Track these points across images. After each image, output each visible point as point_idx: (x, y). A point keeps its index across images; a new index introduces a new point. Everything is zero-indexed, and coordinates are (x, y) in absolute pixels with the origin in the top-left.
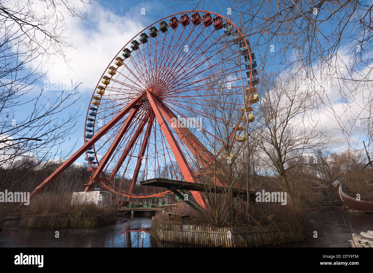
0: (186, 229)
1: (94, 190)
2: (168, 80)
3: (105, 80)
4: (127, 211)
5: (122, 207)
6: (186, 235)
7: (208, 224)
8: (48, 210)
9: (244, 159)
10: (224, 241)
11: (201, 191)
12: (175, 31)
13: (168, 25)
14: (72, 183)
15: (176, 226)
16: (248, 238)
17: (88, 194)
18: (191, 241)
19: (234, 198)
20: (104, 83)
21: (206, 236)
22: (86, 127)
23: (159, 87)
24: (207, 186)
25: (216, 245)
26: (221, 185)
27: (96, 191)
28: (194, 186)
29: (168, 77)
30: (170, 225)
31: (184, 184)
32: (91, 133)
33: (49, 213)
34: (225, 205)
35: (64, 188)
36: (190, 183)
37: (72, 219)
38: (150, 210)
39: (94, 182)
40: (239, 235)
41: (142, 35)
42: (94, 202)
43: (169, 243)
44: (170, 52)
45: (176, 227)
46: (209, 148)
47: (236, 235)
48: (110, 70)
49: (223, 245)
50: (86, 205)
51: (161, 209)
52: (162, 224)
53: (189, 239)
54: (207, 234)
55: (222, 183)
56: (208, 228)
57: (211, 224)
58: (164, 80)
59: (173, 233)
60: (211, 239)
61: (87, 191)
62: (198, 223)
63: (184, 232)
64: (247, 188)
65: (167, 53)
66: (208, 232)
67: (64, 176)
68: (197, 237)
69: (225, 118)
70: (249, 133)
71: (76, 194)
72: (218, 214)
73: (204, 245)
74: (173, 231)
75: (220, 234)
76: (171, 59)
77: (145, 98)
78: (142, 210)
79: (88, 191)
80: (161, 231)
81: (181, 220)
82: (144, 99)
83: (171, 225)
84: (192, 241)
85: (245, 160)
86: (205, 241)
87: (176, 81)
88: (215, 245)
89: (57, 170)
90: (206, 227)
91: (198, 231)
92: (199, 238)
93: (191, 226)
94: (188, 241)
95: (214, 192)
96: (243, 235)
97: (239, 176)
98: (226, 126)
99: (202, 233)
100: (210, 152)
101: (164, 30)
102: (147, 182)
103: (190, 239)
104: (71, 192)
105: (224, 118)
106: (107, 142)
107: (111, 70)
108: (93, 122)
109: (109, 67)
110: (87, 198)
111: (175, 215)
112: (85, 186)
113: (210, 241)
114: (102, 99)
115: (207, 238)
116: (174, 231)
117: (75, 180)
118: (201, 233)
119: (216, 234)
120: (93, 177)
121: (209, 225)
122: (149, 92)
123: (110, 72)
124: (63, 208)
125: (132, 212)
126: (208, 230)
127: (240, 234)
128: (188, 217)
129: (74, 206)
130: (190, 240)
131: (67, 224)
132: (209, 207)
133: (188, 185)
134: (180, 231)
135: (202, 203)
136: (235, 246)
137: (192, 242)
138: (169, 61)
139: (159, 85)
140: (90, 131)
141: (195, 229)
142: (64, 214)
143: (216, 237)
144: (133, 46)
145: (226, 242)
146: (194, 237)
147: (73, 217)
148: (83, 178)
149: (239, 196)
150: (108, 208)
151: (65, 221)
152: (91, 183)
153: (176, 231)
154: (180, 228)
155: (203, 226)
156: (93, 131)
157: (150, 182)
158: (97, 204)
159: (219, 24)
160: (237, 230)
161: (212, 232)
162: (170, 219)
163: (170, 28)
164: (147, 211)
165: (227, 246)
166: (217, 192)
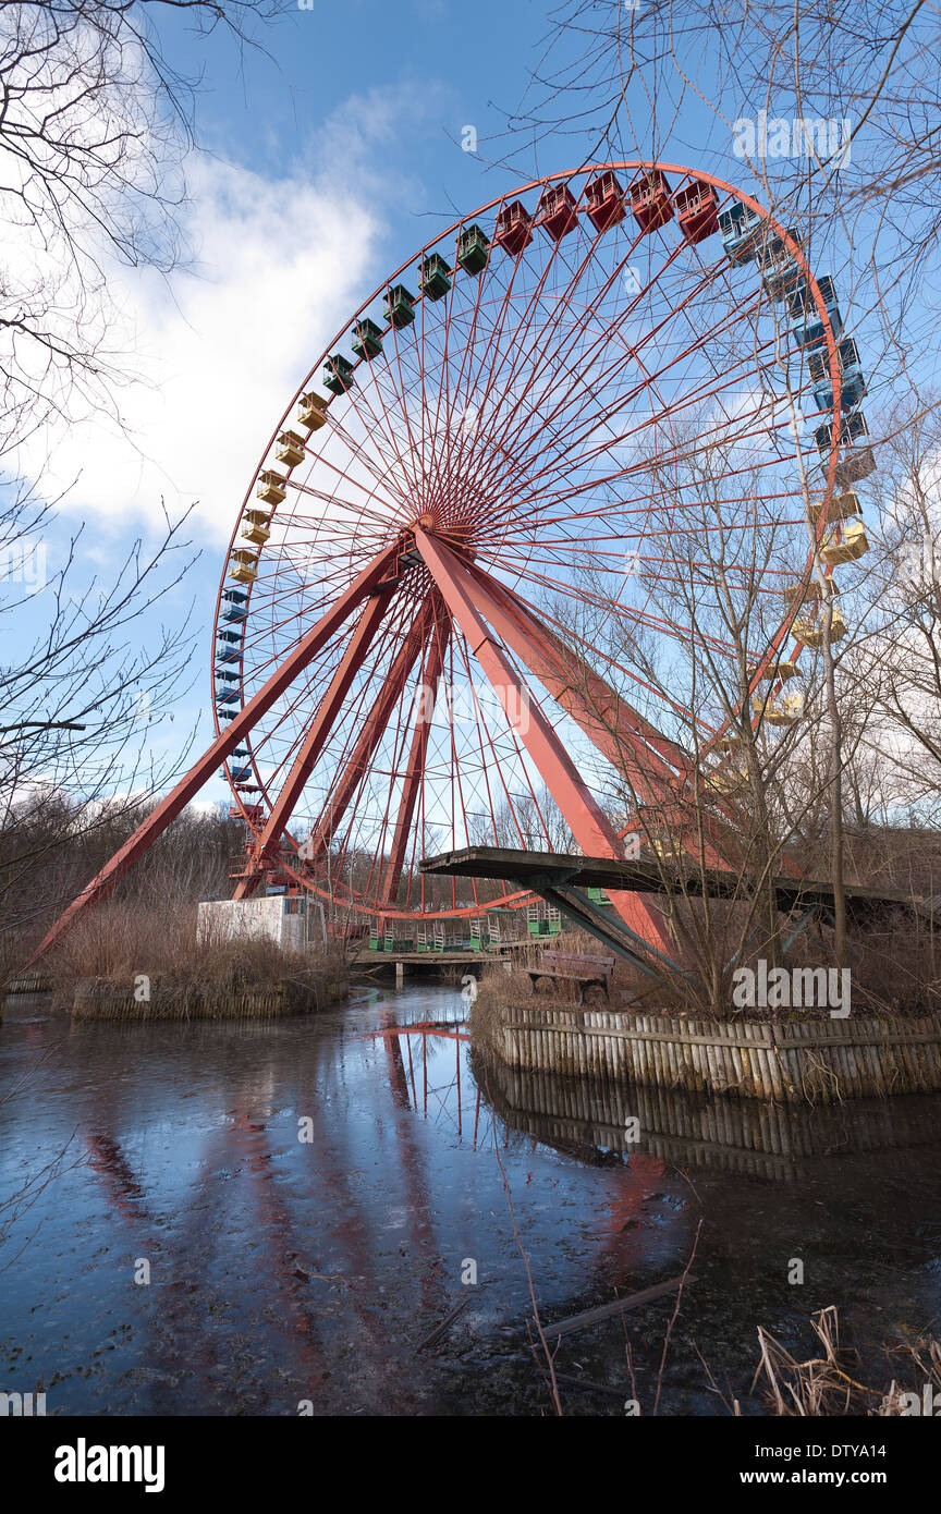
0: (599, 1025)
1: (263, 895)
2: (494, 476)
3: (268, 487)
4: (380, 964)
5: (362, 952)
6: (601, 1049)
7: (683, 1011)
8: (128, 962)
9: (813, 763)
10: (747, 1072)
11: (648, 890)
12: (517, 264)
13: (491, 239)
14: (193, 872)
15: (561, 1014)
16: (845, 1065)
17: (246, 906)
18: (618, 1067)
19: (781, 915)
20: (265, 498)
21: (675, 1052)
22: (218, 663)
23: (459, 508)
24: (668, 869)
25: (715, 1086)
26: (725, 867)
27: (272, 898)
28: (618, 874)
29: (494, 465)
30: (535, 1013)
31: (580, 867)
32: (235, 685)
33: (133, 969)
34: (745, 940)
35: (169, 888)
36: (601, 861)
37: (205, 990)
38: (458, 961)
39: (261, 867)
40: (809, 1052)
41: (391, 294)
42: (268, 935)
43: (537, 1073)
44: (500, 358)
45: (562, 1021)
46: (668, 725)
47: (792, 1054)
48: (284, 449)
49: (742, 1086)
50: (246, 943)
51: (500, 958)
52: (510, 1008)
53: (612, 1063)
54: (677, 1046)
55: (731, 858)
56: (682, 1023)
57: (694, 1010)
58: (479, 478)
59: (550, 1040)
60: (696, 1065)
61: (243, 897)
62: (641, 1007)
63: (591, 1036)
64: (835, 873)
65: (489, 363)
66: (684, 1038)
67: (164, 848)
68: (641, 1055)
69: (730, 605)
70: (834, 657)
71: (207, 906)
72: (720, 974)
73: (670, 1085)
74: (550, 1034)
75: (730, 1047)
76: (501, 388)
77: (408, 554)
78: (432, 962)
79: (245, 896)
80: (508, 1034)
81: (577, 994)
82: (407, 558)
83: (540, 1012)
84: (622, 1069)
85: (820, 767)
86: (673, 1069)
87: (523, 479)
88: (711, 1086)
89: (141, 830)
90: (673, 1021)
91: (644, 1036)
92: (649, 1059)
93: (617, 1018)
94: (606, 1068)
95: (699, 894)
96: (826, 1050)
97: (796, 831)
98: (736, 635)
99: (659, 1042)
100: (676, 740)
101: (475, 263)
102: (444, 863)
103: (615, 1061)
104: (192, 902)
105: (724, 603)
106: (286, 716)
107: (288, 448)
108: (236, 645)
109: (279, 435)
110: (247, 921)
111: (553, 978)
112: (234, 883)
113: (690, 1070)
114: (262, 557)
115: (680, 1061)
116: (554, 1032)
117: (201, 863)
118: (655, 1044)
119: (713, 1046)
120: (258, 849)
121: (683, 1014)
122: (423, 528)
123: (285, 454)
124: (173, 953)
125: (399, 968)
126: (683, 1033)
127: (813, 1048)
128: (604, 985)
129: (206, 947)
130: (615, 1068)
131: (191, 1007)
132: (680, 948)
133: (595, 868)
134: (577, 1034)
135: (652, 935)
136: (792, 1090)
137: (623, 1074)
138: (495, 397)
139: (461, 499)
140: (230, 677)
141: (632, 1029)
142: (178, 974)
143: (714, 1056)
144: (360, 343)
145: (755, 1075)
146: (629, 1055)
147: (207, 981)
148: (224, 853)
149: (802, 908)
150: (316, 952)
151: (183, 997)
152: (251, 871)
153: (559, 1033)
154: (576, 1025)
155: (660, 1015)
156: (240, 677)
157: (453, 860)
158: (279, 940)
159: (702, 218)
160: (798, 1034)
161: (699, 1039)
162: (536, 990)
163: (497, 254)
164: (447, 966)
165: (759, 1090)
166: (712, 895)
